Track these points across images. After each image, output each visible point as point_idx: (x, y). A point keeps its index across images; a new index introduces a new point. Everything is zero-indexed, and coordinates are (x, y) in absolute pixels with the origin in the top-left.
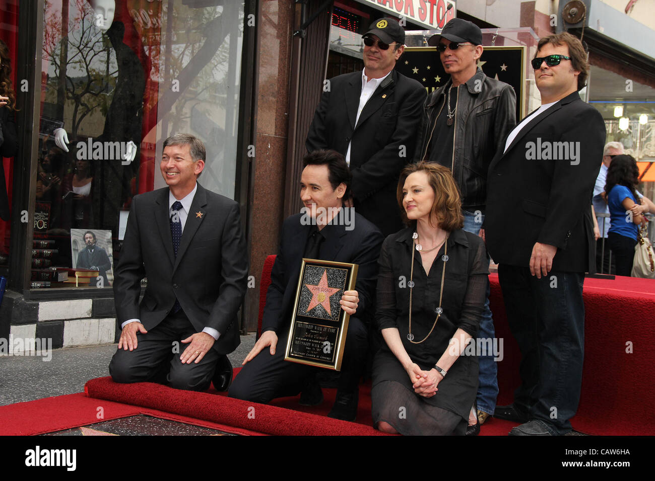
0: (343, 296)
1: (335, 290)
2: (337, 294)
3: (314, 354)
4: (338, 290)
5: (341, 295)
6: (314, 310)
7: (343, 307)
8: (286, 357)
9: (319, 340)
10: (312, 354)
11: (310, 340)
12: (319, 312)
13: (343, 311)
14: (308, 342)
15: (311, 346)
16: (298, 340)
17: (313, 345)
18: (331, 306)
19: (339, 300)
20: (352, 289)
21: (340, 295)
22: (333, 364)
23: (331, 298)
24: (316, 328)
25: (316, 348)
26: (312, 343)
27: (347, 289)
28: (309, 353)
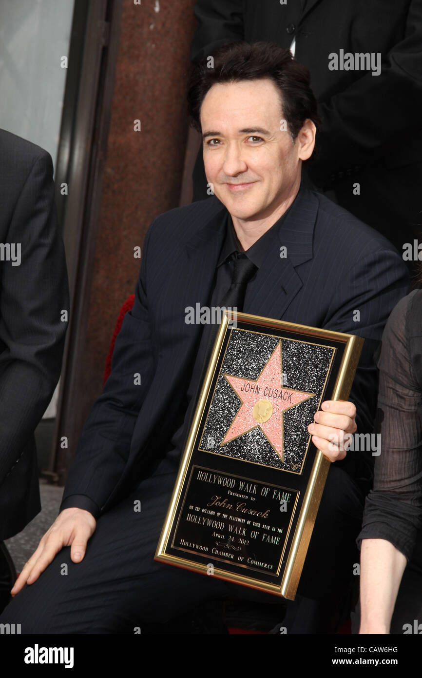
0: (318, 414)
1: (299, 397)
2: (302, 405)
3: (230, 551)
4: (306, 396)
5: (313, 411)
6: (240, 442)
7: (317, 441)
8: (161, 552)
9: (246, 516)
10: (226, 551)
11: (225, 516)
12: (254, 447)
13: (314, 450)
14: (220, 519)
15: (225, 532)
16: (193, 512)
17: (231, 528)
18: (286, 434)
19: (307, 423)
20: (342, 398)
21: (310, 410)
22: (278, 581)
23: (287, 416)
24: (241, 487)
25: (237, 537)
26: (227, 522)
27: (328, 396)
28: (221, 549)
